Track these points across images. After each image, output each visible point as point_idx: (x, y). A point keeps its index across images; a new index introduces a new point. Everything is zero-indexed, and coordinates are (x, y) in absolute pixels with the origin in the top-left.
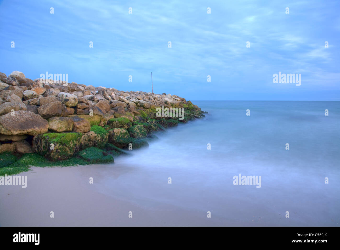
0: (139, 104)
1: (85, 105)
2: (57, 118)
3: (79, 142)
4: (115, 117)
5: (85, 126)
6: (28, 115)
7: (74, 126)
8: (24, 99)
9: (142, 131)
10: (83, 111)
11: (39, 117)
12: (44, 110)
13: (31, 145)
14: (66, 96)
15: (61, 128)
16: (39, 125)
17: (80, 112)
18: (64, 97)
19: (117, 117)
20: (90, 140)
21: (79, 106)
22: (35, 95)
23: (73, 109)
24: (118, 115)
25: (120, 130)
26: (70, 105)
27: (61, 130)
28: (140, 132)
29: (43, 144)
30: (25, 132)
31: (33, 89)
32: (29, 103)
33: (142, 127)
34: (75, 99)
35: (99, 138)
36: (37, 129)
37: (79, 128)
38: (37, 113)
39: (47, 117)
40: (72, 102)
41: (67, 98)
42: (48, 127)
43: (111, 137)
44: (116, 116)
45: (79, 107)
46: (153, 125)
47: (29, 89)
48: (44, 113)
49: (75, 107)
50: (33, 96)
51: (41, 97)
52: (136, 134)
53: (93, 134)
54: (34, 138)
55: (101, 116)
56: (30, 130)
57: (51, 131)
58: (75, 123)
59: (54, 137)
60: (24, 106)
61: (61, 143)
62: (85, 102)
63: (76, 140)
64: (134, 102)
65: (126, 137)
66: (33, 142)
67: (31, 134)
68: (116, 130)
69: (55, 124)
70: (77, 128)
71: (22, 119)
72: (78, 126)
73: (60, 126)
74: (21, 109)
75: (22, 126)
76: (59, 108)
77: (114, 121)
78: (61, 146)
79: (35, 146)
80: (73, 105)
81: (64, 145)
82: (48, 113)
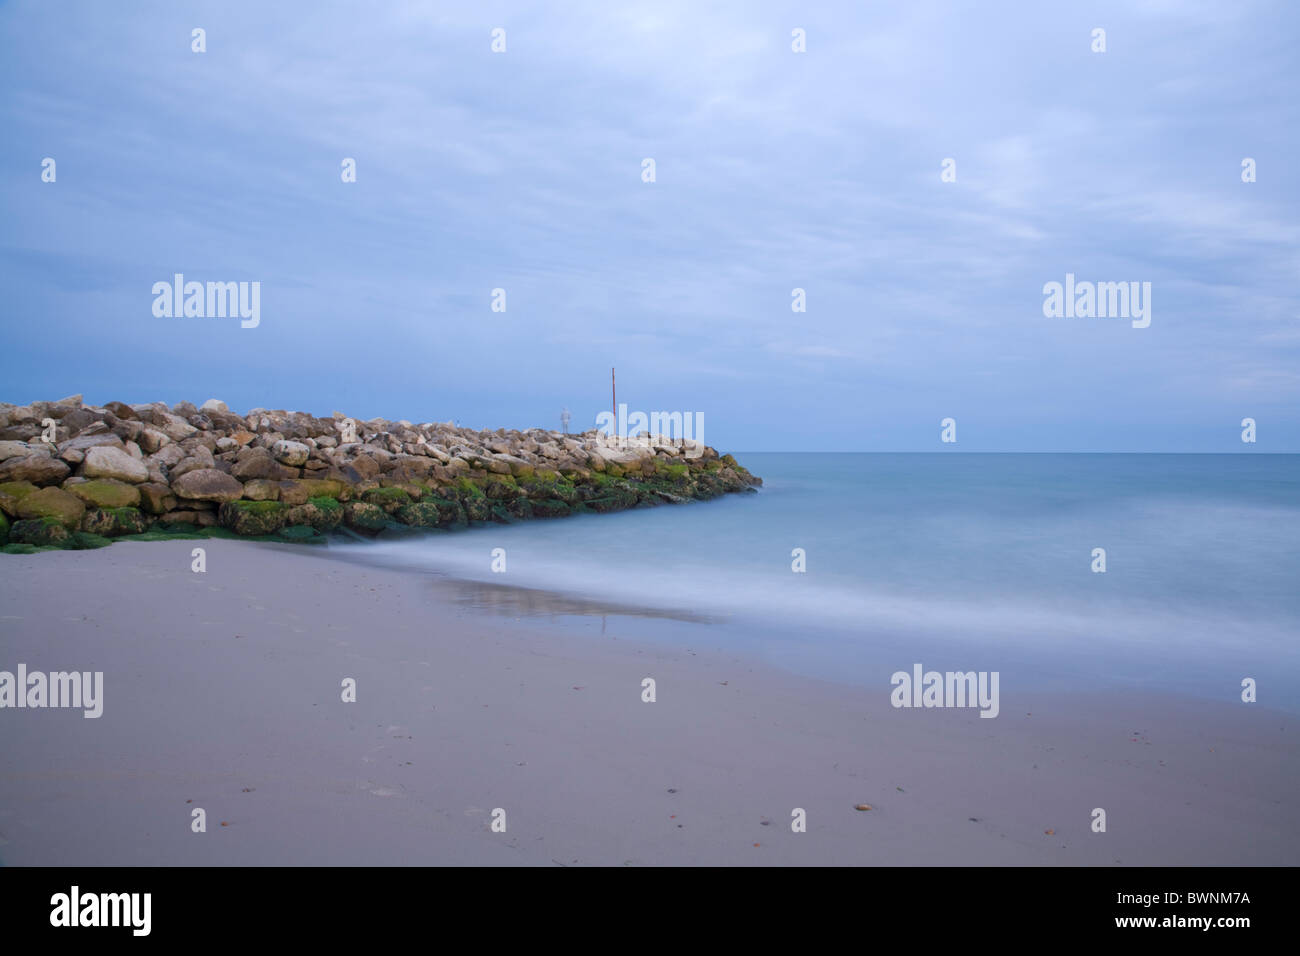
0: (477, 463)
1: (320, 462)
2: (257, 481)
3: (282, 515)
4: (381, 486)
5: (298, 495)
6: (215, 475)
7: (280, 494)
8: (217, 451)
9: (427, 513)
10: (316, 473)
11: (232, 479)
12: (239, 469)
13: (217, 515)
14: (286, 447)
15: (260, 495)
16: (228, 489)
17: (309, 475)
18: (283, 450)
20: (305, 517)
21: (309, 464)
22: (235, 446)
23: (297, 470)
24: (393, 484)
25: (366, 506)
26: (292, 462)
27: (260, 498)
28: (424, 515)
29: (230, 513)
30: (209, 496)
31: (234, 435)
32: (222, 458)
33: (431, 507)
34: (301, 453)
35: (321, 514)
36: (225, 494)
37: (288, 497)
38: (229, 472)
39: (243, 480)
40: (295, 458)
41: (287, 450)
42: (242, 493)
43: (347, 517)
45: (308, 466)
46: (476, 508)
47: (228, 436)
48: (239, 474)
49: (302, 467)
50: (231, 447)
51: (245, 448)
52: (411, 518)
53: (311, 507)
54: (221, 507)
55: (342, 483)
56: (216, 495)
57: (245, 498)
58: (283, 489)
59: (245, 505)
60: (212, 463)
61: (252, 513)
62: (321, 457)
63: (277, 511)
64: (464, 459)
65: (375, 518)
66: (219, 512)
67: (217, 500)
68: (358, 506)
69: (253, 490)
70: (285, 497)
71: (207, 480)
72: (285, 494)
73: (258, 492)
74: (208, 467)
75: (205, 489)
76: (263, 466)
78: (252, 517)
79: (221, 516)
80: (298, 463)
81: (255, 515)
82: (245, 473)
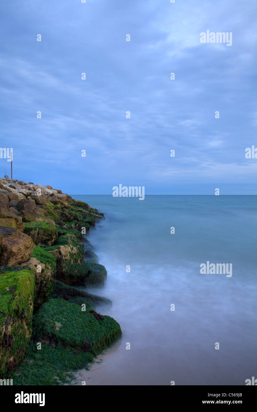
19: (29, 220)
24: (30, 217)
25: (68, 248)
44: (27, 219)
55: (16, 220)
77: (32, 229)
